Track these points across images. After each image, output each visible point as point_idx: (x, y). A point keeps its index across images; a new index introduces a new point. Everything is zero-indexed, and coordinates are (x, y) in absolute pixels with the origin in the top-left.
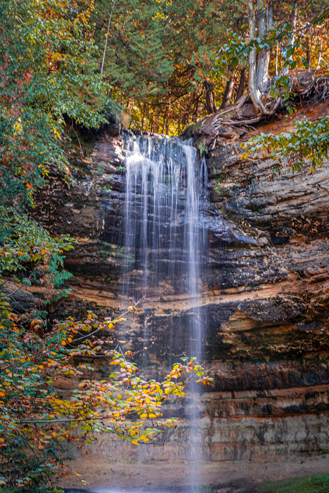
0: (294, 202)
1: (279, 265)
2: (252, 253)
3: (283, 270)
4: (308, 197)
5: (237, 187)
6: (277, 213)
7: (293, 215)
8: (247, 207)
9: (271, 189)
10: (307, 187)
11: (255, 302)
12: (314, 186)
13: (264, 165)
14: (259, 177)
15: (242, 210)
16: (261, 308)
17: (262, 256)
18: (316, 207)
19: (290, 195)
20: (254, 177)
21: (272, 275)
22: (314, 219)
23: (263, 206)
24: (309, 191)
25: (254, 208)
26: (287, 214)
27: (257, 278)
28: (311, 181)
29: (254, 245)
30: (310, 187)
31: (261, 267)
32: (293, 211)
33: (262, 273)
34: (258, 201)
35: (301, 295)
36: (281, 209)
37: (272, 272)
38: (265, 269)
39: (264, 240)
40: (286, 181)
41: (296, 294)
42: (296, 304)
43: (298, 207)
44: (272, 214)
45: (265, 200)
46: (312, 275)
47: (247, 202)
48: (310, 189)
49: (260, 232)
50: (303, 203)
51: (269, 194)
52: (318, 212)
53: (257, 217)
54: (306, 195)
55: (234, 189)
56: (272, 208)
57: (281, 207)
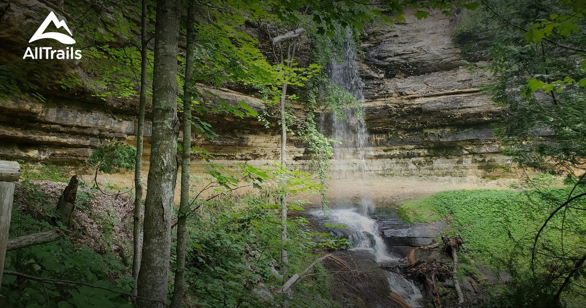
0: (405, 57)
1: (389, 89)
2: (375, 82)
3: (391, 91)
4: (414, 54)
5: (371, 46)
6: (393, 61)
7: (402, 63)
8: (376, 57)
9: (391, 49)
10: (413, 49)
11: (374, 107)
12: (418, 48)
13: (388, 35)
14: (385, 41)
15: (373, 59)
16: (376, 110)
17: (380, 84)
18: (417, 60)
19: (403, 53)
20: (382, 41)
21: (385, 94)
22: (414, 66)
23: (386, 58)
24: (415, 51)
25: (379, 58)
26: (399, 62)
27: (376, 95)
28: (416, 46)
29: (377, 78)
30: (415, 49)
31: (379, 89)
32: (403, 61)
33: (379, 92)
34: (383, 55)
35: (399, 104)
36: (396, 60)
37: (385, 92)
38: (381, 91)
39: (382, 75)
40: (400, 45)
41: (396, 104)
42: (395, 109)
43: (406, 59)
44: (390, 62)
45: (387, 54)
46: (408, 95)
47: (376, 55)
48: (415, 50)
49: (380, 71)
50: (410, 57)
51: (390, 51)
52: (417, 63)
53: (381, 63)
54: (412, 53)
55: (370, 47)
56: (391, 59)
57: (396, 59)
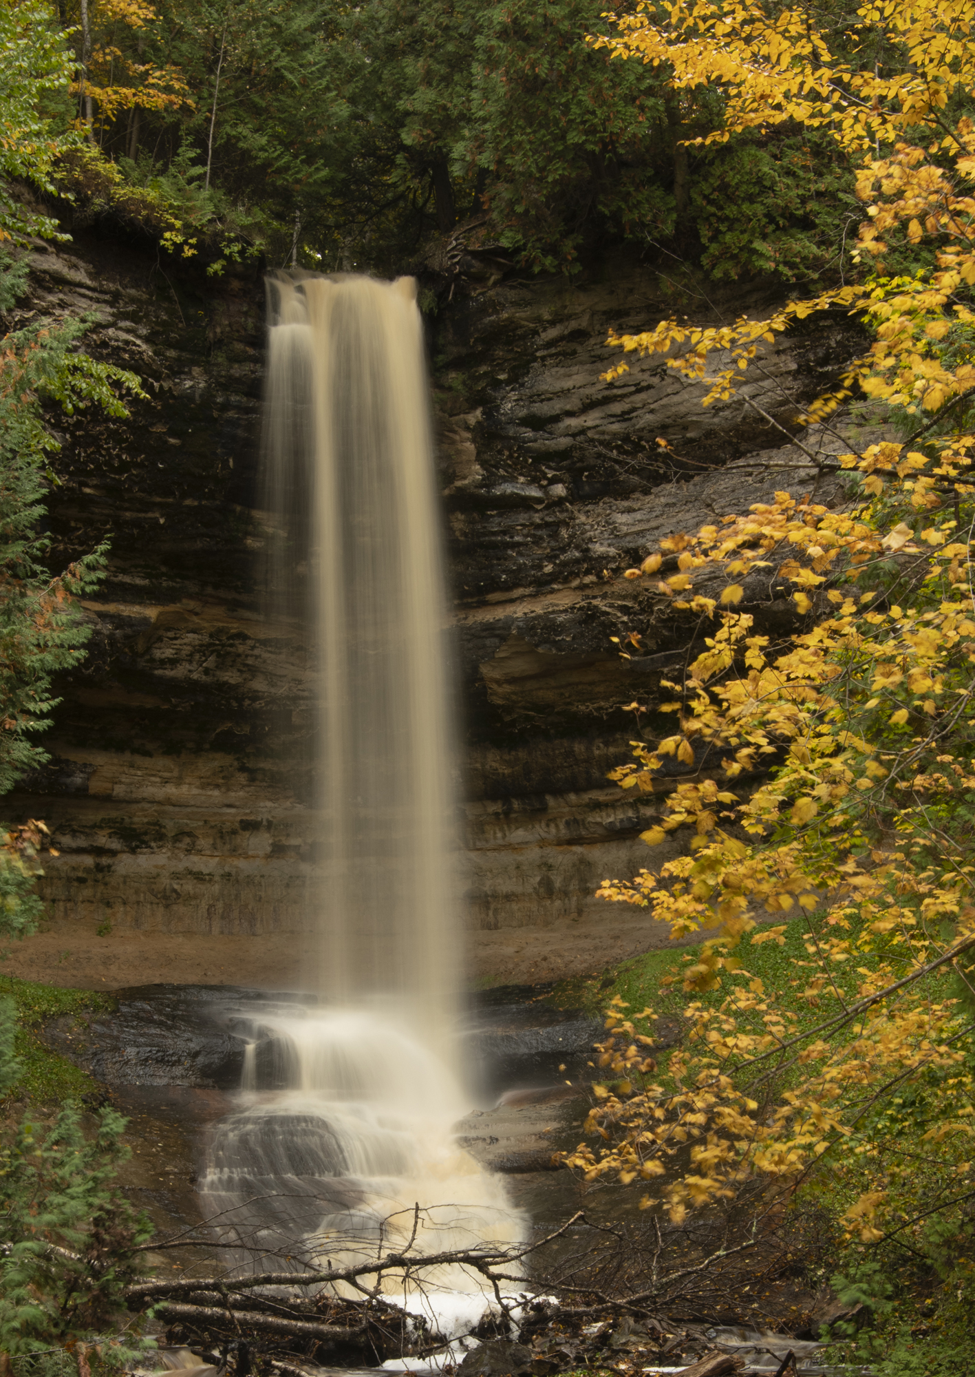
0: (617, 408)
1: (590, 540)
2: (537, 518)
3: (598, 549)
4: (643, 396)
6: (583, 431)
7: (615, 435)
8: (524, 423)
9: (569, 384)
10: (640, 376)
11: (546, 617)
12: (654, 372)
13: (553, 333)
14: (543, 358)
15: (513, 428)
16: (556, 628)
17: (557, 524)
18: (660, 417)
19: (607, 393)
20: (535, 359)
21: (578, 561)
23: (556, 419)
24: (644, 384)
25: (537, 423)
26: (603, 433)
27: (549, 568)
28: (648, 363)
29: (540, 501)
30: (646, 376)
31: (553, 544)
32: (616, 427)
33: (557, 557)
34: (546, 408)
35: (635, 598)
36: (590, 424)
37: (578, 554)
38: (563, 550)
39: (559, 490)
42: (625, 619)
43: (624, 417)
44: (574, 435)
45: (557, 406)
47: (523, 413)
48: (647, 379)
49: (550, 473)
50: (634, 409)
51: (567, 394)
52: (665, 426)
53: (543, 441)
54: (639, 391)
55: (495, 385)
56: (573, 422)
57: (591, 419)
